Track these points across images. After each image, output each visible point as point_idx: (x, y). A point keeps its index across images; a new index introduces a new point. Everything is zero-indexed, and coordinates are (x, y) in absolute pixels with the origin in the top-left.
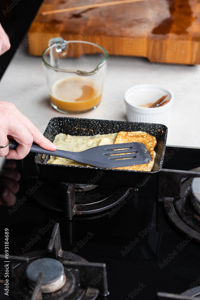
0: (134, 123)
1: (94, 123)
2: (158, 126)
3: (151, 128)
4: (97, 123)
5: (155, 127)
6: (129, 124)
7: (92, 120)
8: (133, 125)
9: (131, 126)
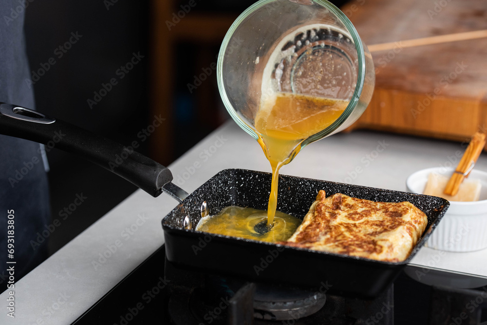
0: (384, 191)
1: (307, 186)
2: (432, 201)
3: (418, 203)
4: (311, 186)
5: (426, 203)
6: (373, 192)
7: (302, 179)
8: (383, 195)
9: (378, 196)
